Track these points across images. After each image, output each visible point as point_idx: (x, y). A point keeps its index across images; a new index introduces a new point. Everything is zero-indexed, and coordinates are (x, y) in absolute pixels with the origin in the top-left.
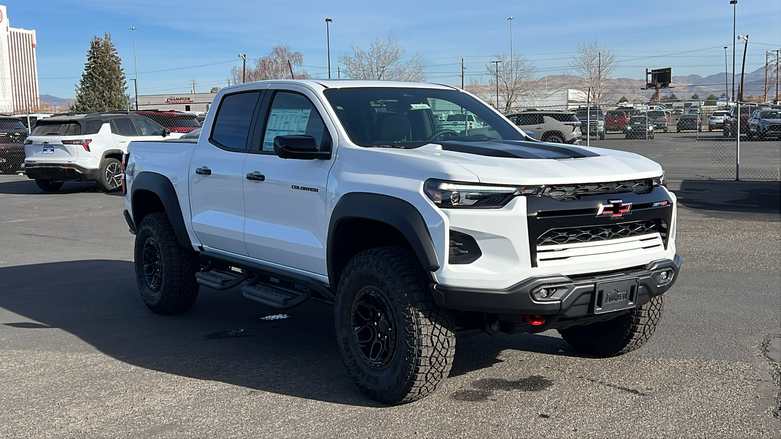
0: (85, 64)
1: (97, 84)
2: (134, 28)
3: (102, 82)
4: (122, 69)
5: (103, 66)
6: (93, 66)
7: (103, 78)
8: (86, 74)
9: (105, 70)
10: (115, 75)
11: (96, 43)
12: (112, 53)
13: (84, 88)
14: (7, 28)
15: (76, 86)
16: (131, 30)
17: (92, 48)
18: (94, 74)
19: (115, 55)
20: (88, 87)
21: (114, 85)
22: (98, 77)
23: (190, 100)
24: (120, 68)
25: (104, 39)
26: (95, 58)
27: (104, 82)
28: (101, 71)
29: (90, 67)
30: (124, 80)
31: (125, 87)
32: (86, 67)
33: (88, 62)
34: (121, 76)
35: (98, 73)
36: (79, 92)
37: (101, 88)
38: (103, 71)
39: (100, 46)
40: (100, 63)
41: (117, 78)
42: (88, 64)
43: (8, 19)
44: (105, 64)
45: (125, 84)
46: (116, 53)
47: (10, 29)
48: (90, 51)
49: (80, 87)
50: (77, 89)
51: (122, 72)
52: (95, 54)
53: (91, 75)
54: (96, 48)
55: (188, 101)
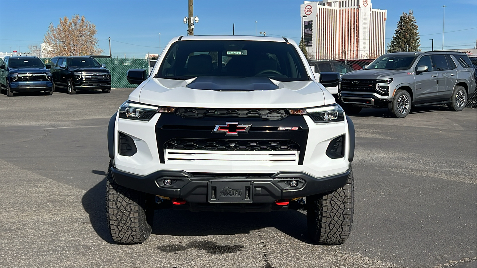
0: (395, 30)
1: (401, 42)
2: (444, 6)
3: (404, 41)
4: (418, 33)
5: (406, 31)
6: (400, 31)
7: (405, 39)
8: (395, 36)
9: (407, 34)
10: (413, 37)
11: (403, 17)
12: (413, 22)
13: (393, 45)
14: (370, 9)
15: (388, 44)
16: (443, 7)
17: (400, 20)
18: (399, 37)
19: (415, 24)
20: (395, 45)
21: (411, 44)
22: (402, 38)
23: (471, 53)
24: (417, 32)
25: (408, 14)
26: (401, 26)
27: (406, 41)
28: (404, 35)
29: (398, 32)
30: (419, 40)
31: (419, 44)
32: (395, 32)
33: (397, 29)
34: (417, 38)
35: (402, 36)
36: (389, 48)
37: (403, 45)
38: (406, 34)
39: (406, 18)
40: (404, 30)
41: (414, 39)
42: (397, 30)
43: (371, 4)
44: (407, 30)
45: (419, 43)
46: (415, 23)
47: (372, 10)
48: (399, 22)
49: (391, 45)
50: (388, 46)
51: (418, 34)
52: (402, 23)
53: (398, 37)
54: (403, 20)
55: (469, 53)
